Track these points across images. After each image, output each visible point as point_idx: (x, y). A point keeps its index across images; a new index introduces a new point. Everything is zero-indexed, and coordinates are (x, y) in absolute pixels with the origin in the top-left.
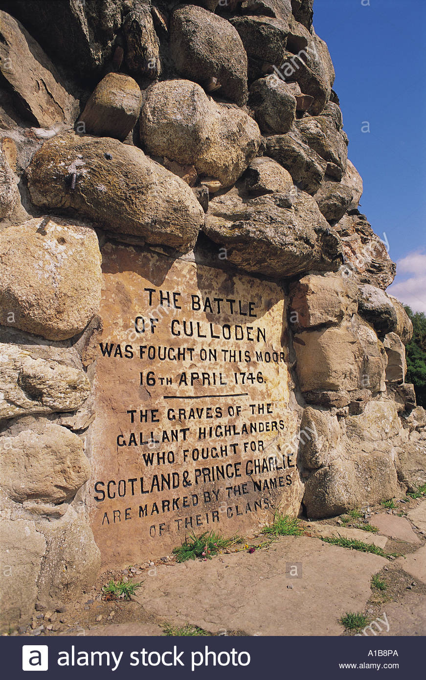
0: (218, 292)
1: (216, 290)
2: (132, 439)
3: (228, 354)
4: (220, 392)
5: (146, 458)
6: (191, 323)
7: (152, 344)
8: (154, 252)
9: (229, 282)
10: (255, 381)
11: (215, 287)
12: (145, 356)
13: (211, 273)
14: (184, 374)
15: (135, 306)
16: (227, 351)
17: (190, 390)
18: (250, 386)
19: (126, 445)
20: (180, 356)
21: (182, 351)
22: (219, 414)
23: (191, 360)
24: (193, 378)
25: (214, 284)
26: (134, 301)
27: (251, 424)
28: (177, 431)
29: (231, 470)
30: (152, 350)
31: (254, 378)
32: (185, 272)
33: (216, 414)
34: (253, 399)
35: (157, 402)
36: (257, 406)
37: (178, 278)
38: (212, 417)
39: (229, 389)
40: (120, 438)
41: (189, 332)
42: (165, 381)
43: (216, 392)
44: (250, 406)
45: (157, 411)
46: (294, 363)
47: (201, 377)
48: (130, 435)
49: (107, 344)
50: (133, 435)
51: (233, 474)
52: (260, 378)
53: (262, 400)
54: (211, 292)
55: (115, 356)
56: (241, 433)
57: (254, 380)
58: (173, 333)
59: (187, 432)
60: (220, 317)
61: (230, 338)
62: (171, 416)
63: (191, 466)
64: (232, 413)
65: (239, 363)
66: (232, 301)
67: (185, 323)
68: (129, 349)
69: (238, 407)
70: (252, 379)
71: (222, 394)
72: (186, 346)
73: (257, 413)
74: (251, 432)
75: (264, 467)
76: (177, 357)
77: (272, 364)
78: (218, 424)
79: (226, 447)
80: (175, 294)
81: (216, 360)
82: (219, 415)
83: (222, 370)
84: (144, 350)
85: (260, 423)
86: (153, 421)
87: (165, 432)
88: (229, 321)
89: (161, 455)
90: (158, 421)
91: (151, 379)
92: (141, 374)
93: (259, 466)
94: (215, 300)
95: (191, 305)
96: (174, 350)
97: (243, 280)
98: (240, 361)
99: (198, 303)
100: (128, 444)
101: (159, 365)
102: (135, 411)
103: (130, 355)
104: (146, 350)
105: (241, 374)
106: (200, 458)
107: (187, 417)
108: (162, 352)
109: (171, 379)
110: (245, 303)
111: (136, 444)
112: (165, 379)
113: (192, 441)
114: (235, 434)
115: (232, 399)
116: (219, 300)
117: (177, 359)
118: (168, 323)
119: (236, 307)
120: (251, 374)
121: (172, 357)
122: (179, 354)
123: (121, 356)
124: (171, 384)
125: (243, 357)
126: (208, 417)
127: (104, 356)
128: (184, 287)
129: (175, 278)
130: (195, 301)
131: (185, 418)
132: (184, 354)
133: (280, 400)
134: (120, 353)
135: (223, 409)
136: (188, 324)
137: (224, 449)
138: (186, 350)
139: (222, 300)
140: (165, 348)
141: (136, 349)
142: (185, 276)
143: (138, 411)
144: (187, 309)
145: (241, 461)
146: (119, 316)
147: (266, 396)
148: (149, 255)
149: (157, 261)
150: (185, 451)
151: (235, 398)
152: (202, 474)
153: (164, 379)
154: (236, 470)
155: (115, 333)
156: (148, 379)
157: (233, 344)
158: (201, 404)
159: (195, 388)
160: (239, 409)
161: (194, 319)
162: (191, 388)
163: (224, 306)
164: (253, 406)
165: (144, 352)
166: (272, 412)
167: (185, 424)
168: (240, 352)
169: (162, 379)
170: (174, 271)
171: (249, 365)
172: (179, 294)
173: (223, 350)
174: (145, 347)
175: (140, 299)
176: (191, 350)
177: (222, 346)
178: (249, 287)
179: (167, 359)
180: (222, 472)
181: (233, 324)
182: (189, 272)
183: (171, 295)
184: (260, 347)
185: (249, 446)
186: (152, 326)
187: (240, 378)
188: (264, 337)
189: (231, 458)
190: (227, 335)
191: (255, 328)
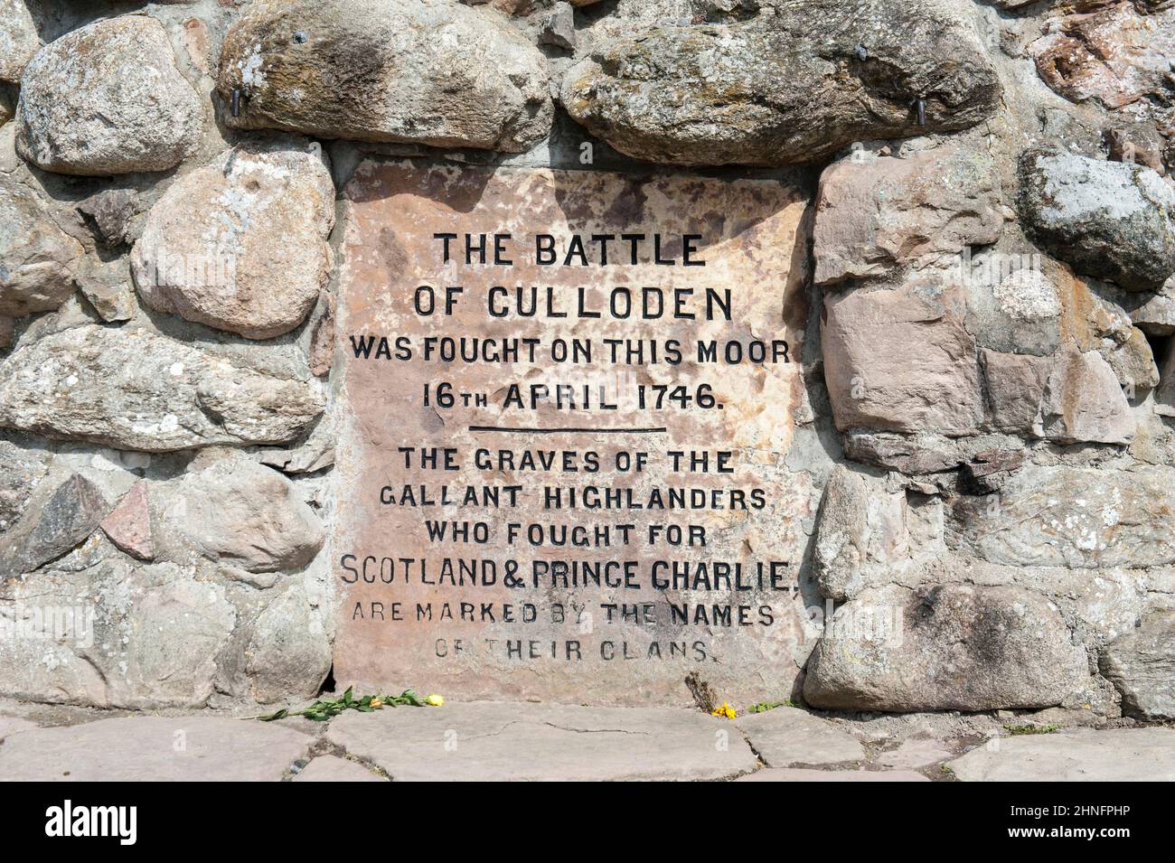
0: (601, 222)
1: (599, 217)
2: (408, 495)
3: (621, 350)
4: (601, 422)
5: (433, 528)
6: (534, 290)
7: (446, 334)
8: (453, 163)
9: (632, 198)
10: (693, 403)
11: (596, 212)
12: (435, 355)
13: (585, 183)
14: (515, 387)
15: (415, 268)
16: (621, 342)
17: (530, 418)
18: (674, 412)
19: (394, 502)
20: (509, 353)
21: (511, 345)
22: (593, 464)
23: (532, 360)
24: (534, 394)
25: (595, 206)
26: (413, 259)
27: (672, 490)
28: (496, 489)
29: (617, 573)
30: (448, 345)
31: (690, 398)
32: (522, 190)
33: (586, 464)
34: (679, 440)
35: (455, 436)
36: (687, 454)
37: (507, 204)
38: (575, 469)
39: (621, 418)
40: (386, 491)
41: (527, 308)
42: (472, 401)
43: (591, 422)
44: (670, 453)
45: (455, 451)
46: (813, 365)
47: (553, 392)
48: (402, 488)
49: (362, 337)
50: (408, 488)
51: (619, 581)
52: (705, 397)
53: (704, 444)
54: (584, 223)
55: (377, 357)
56: (645, 506)
57: (688, 402)
58: (492, 312)
59: (518, 492)
60: (605, 274)
61: (627, 315)
62: (482, 462)
63: (525, 555)
64: (623, 465)
65: (651, 367)
66: (635, 239)
67: (520, 291)
68: (403, 344)
69: (639, 455)
70: (684, 399)
71: (604, 427)
72: (519, 335)
73: (687, 468)
74: (672, 506)
75: (697, 580)
76: (501, 356)
77: (747, 368)
78: (587, 484)
79: (607, 528)
80: (498, 237)
81: (589, 360)
82: (592, 466)
83: (607, 380)
84: (432, 344)
85: (694, 492)
86: (447, 467)
87: (471, 489)
88: (626, 279)
89: (460, 527)
90: (457, 468)
91: (444, 395)
92: (427, 386)
93: (686, 575)
94: (595, 238)
95: (535, 255)
96: (494, 345)
97: (671, 188)
98: (654, 360)
99: (551, 249)
100: (398, 500)
101: (462, 371)
102: (413, 449)
103: (404, 354)
104: (437, 346)
105: (655, 387)
106: (547, 542)
107: (517, 466)
108: (469, 347)
109: (485, 396)
110: (671, 238)
111: (414, 504)
112: (474, 396)
113: (529, 510)
114: (630, 505)
115: (627, 439)
116: (604, 239)
117: (502, 359)
118: (481, 294)
119: (646, 248)
120: (683, 389)
121: (490, 356)
122: (506, 349)
123: (389, 357)
124: (485, 405)
125: (661, 353)
126: (565, 468)
127: (357, 356)
128: (521, 220)
129: (501, 205)
130: (543, 246)
131: (512, 467)
132: (515, 350)
133: (759, 447)
134: (388, 352)
135: (602, 455)
136: (528, 293)
137: (602, 531)
138: (520, 343)
139: (612, 237)
140: (475, 341)
141: (416, 344)
142: (522, 199)
143: (418, 450)
144: (526, 264)
145: (638, 559)
146: (384, 288)
147: (716, 437)
148: (443, 170)
149: (459, 179)
150: (511, 526)
151: (634, 435)
152: (550, 572)
153: (470, 395)
154: (628, 575)
155: (378, 317)
156: (440, 395)
157: (635, 328)
158: (551, 443)
159: (540, 414)
160: (642, 459)
161: (543, 281)
162: (533, 413)
163: (616, 251)
164: (677, 455)
165: (433, 349)
166: (731, 470)
167: (512, 478)
168: (654, 343)
169: (466, 396)
170: (497, 193)
171: (677, 370)
172: (508, 236)
173: (606, 341)
174: (435, 340)
175: (424, 254)
176: (532, 342)
177: (606, 332)
178: (686, 201)
179: (480, 360)
180: (594, 574)
181: (636, 287)
182: (532, 189)
183: (490, 240)
184: (714, 330)
185: (662, 534)
186: (450, 302)
187: (651, 396)
188: (727, 309)
189: (616, 550)
190: (622, 309)
191: (700, 291)
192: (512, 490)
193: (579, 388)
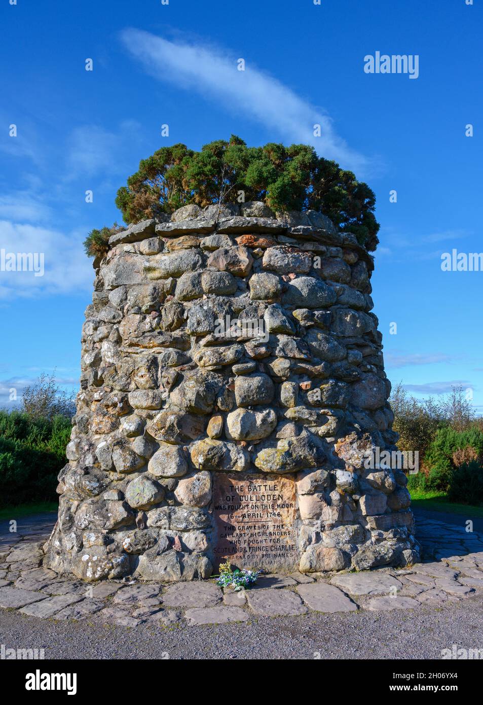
0: (259, 483)
3: (264, 506)
5: (230, 542)
6: (248, 496)
7: (232, 505)
8: (233, 473)
13: (257, 476)
14: (245, 514)
15: (226, 493)
17: (247, 520)
18: (274, 518)
19: (223, 537)
20: (244, 508)
23: (248, 509)
24: (248, 516)
25: (258, 480)
26: (226, 491)
27: (273, 532)
28: (242, 534)
29: (264, 549)
31: (276, 515)
32: (245, 477)
33: (258, 528)
34: (274, 523)
35: (234, 524)
36: (276, 525)
37: (242, 480)
38: (256, 529)
39: (264, 519)
40: (222, 535)
41: (247, 499)
43: (259, 520)
45: (234, 527)
47: (252, 515)
49: (217, 506)
50: (226, 534)
52: (279, 515)
53: (279, 523)
54: (256, 483)
56: (269, 535)
58: (240, 500)
59: (246, 534)
60: (260, 492)
62: (239, 528)
63: (247, 546)
64: (265, 528)
65: (269, 509)
66: (265, 486)
67: (245, 496)
68: (224, 507)
69: (267, 526)
71: (261, 521)
72: (245, 504)
73: (276, 528)
74: (274, 535)
75: (279, 549)
77: (286, 509)
78: (258, 532)
79: (262, 540)
81: (258, 509)
83: (261, 512)
85: (277, 532)
87: (237, 534)
89: (235, 541)
90: (235, 530)
91: (232, 516)
92: (229, 515)
93: (277, 548)
94: (258, 486)
95: (248, 489)
96: (241, 506)
97: (272, 476)
99: (250, 488)
103: (225, 509)
105: (270, 513)
106: (251, 543)
107: (245, 529)
109: (239, 516)
110: (272, 486)
111: (227, 537)
113: (248, 537)
114: (266, 535)
115: (265, 523)
118: (238, 497)
119: (268, 488)
120: (275, 513)
121: (240, 509)
124: (239, 518)
125: (271, 507)
126: (254, 529)
127: (216, 509)
128: (245, 483)
133: (288, 523)
135: (261, 526)
138: (245, 506)
139: (261, 486)
140: (237, 506)
141: (227, 507)
142: (245, 479)
143: (227, 527)
144: (246, 491)
145: (268, 546)
146: (221, 496)
147: (281, 522)
148: (231, 474)
149: (234, 476)
150: (245, 540)
151: (267, 522)
152: (252, 549)
153: (237, 516)
154: (266, 549)
155: (220, 502)
157: (266, 502)
158: (252, 524)
159: (249, 519)
161: (249, 494)
163: (262, 488)
164: (274, 525)
165: (230, 507)
166: (284, 528)
167: (245, 531)
168: (269, 505)
170: (241, 478)
171: (274, 510)
172: (243, 486)
173: (261, 505)
175: (228, 490)
176: (248, 505)
177: (261, 503)
178: (274, 479)
179: (238, 509)
180: (259, 549)
181: (265, 494)
182: (247, 478)
183: (240, 487)
184: (279, 502)
185: (272, 541)
186: (233, 499)
187: (269, 515)
188: (282, 498)
189: (264, 544)
190: (263, 499)
191: (277, 495)
192: (244, 534)
193: (256, 514)
